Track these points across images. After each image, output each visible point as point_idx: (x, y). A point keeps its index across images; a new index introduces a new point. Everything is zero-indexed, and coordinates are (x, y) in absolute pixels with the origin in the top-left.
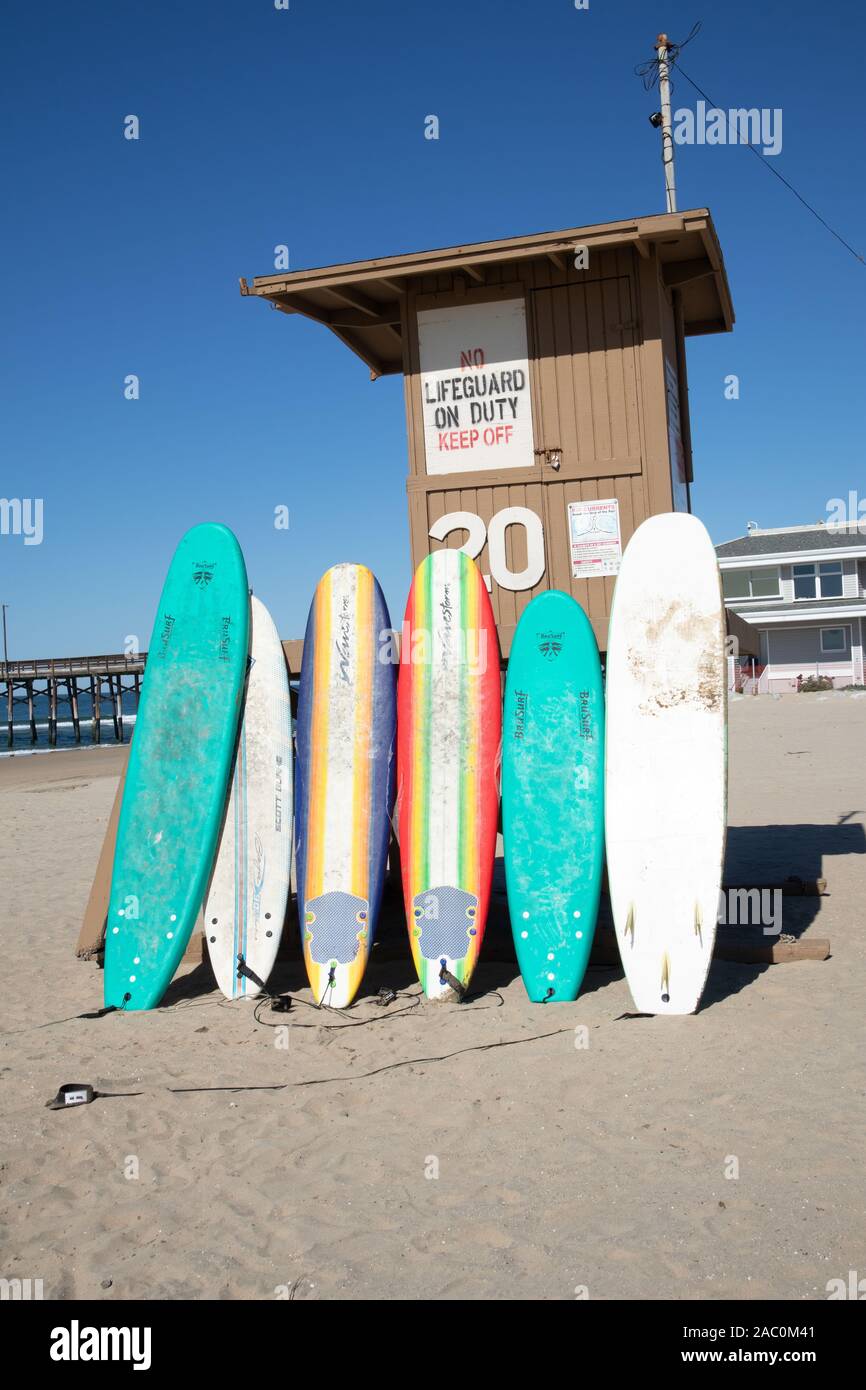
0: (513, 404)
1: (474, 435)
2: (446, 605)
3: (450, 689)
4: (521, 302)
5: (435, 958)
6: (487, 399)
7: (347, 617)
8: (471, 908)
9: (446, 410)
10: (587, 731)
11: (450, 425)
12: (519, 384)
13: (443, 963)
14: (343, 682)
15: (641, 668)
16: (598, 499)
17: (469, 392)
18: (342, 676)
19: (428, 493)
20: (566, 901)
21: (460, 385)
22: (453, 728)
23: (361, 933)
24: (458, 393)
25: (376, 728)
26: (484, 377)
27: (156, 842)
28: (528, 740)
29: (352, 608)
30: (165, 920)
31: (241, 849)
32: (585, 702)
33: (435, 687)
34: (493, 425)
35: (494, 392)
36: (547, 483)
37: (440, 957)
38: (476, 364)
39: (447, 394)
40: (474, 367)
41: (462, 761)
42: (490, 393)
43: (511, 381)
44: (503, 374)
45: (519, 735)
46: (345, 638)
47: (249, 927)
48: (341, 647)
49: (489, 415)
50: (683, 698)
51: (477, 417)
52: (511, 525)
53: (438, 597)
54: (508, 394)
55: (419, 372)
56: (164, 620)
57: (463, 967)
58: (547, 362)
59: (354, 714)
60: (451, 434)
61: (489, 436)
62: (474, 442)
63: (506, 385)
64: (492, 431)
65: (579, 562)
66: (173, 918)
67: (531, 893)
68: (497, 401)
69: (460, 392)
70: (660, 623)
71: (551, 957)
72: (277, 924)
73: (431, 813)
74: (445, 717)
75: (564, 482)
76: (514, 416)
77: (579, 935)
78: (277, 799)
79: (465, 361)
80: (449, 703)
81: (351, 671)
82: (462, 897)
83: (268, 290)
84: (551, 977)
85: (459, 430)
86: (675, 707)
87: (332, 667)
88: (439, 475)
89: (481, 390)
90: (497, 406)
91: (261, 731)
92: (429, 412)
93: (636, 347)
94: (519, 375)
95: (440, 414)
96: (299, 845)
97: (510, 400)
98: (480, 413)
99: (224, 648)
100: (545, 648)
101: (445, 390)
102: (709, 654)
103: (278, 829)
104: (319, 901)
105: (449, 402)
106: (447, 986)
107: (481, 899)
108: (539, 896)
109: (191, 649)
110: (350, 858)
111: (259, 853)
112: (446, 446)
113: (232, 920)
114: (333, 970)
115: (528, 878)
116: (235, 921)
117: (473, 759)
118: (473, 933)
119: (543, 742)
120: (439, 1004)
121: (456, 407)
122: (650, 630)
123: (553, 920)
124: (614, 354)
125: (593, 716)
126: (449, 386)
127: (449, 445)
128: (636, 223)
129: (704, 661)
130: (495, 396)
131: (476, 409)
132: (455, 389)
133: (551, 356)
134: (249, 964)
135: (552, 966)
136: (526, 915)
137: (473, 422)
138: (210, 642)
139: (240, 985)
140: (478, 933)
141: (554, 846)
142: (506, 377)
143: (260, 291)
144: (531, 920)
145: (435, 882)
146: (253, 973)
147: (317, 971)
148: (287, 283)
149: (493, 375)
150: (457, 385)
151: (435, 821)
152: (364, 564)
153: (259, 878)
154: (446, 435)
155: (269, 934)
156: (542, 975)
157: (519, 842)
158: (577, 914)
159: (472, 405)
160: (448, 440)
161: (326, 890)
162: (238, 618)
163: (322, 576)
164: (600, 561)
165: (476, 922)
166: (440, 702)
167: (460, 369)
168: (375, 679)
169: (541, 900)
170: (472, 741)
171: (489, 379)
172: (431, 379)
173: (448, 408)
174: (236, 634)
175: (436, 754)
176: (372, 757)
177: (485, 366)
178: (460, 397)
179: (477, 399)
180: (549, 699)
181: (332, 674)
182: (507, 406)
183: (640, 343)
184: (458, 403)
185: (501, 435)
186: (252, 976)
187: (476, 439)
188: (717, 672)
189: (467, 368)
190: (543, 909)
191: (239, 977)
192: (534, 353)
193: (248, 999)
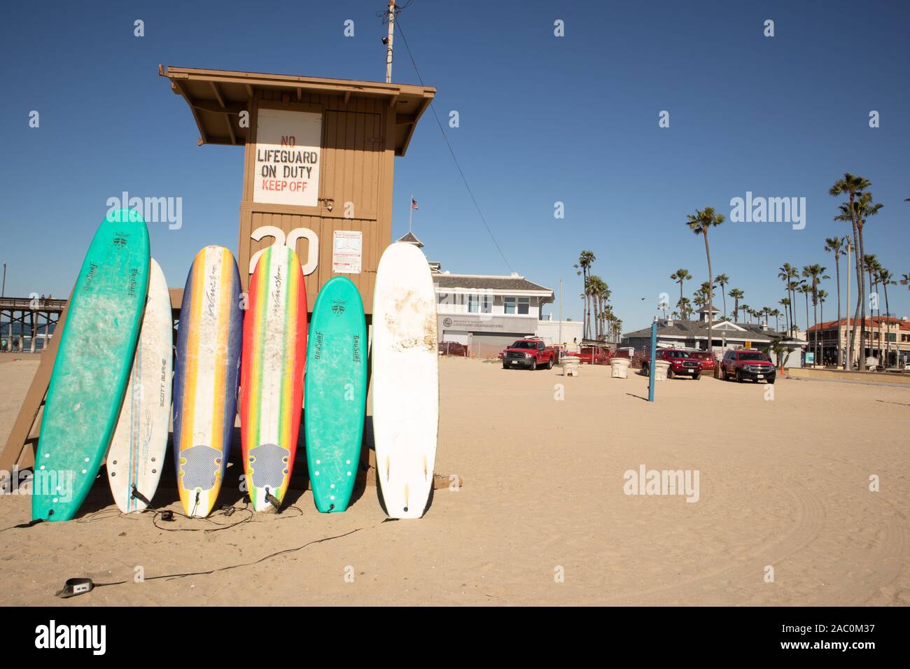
0: (309, 170)
1: (284, 184)
2: (278, 278)
3: (278, 327)
4: (319, 116)
5: (262, 487)
6: (294, 165)
7: (214, 278)
8: (285, 457)
9: (269, 167)
10: (357, 358)
11: (270, 176)
12: (314, 160)
13: (267, 490)
14: (209, 316)
15: (392, 326)
16: (351, 230)
17: (284, 159)
18: (209, 313)
19: (253, 212)
20: (341, 454)
21: (279, 154)
22: (278, 351)
23: (217, 472)
24: (277, 159)
25: (230, 346)
26: (294, 153)
27: (76, 409)
28: (323, 361)
29: (218, 273)
30: (81, 461)
31: (136, 417)
32: (356, 342)
33: (269, 325)
34: (296, 180)
35: (299, 162)
36: (324, 218)
37: (266, 486)
38: (290, 145)
39: (270, 158)
40: (289, 146)
41: (284, 370)
42: (296, 162)
43: (309, 157)
44: (305, 153)
45: (317, 357)
46: (213, 290)
47: (140, 466)
48: (210, 295)
49: (294, 174)
50: (416, 343)
51: (287, 174)
52: (300, 238)
53: (273, 272)
54: (306, 165)
55: (255, 143)
56: (89, 266)
57: (279, 492)
58: (330, 151)
59: (216, 336)
60: (271, 182)
61: (293, 185)
62: (284, 188)
63: (306, 160)
64: (295, 183)
65: (337, 264)
66: (87, 460)
67: (322, 449)
68: (300, 167)
69: (279, 158)
70: (402, 301)
71: (333, 486)
72: (159, 465)
73: (262, 399)
74: (274, 343)
75: (333, 218)
76: (309, 177)
77: (349, 474)
78: (162, 386)
79: (284, 141)
80: (276, 335)
81: (215, 311)
82: (280, 451)
83: (176, 76)
84: (333, 498)
85: (275, 180)
86: (411, 348)
87: (203, 307)
88: (261, 204)
89: (291, 159)
90: (299, 170)
91: (153, 342)
92: (258, 166)
93: (380, 152)
94: (314, 155)
95: (265, 169)
96: (176, 416)
97: (307, 168)
98: (289, 172)
99: (132, 289)
100: (335, 309)
101: (270, 156)
102: (429, 321)
103: (162, 405)
104: (188, 452)
105: (271, 163)
106: (269, 504)
107: (291, 452)
108: (327, 451)
109: (108, 286)
110: (211, 425)
111: (149, 419)
112: (267, 188)
113: (127, 462)
114: (198, 494)
115: (320, 440)
116: (130, 463)
117: (290, 370)
118: (286, 472)
119: (331, 363)
120: (265, 515)
121: (275, 167)
122: (397, 305)
123: (334, 465)
124: (368, 154)
125: (361, 349)
126: (272, 154)
127: (268, 187)
128: (399, 86)
129: (427, 325)
130: (299, 164)
131: (287, 169)
132: (276, 156)
133: (333, 148)
134: (139, 490)
135: (333, 492)
136: (318, 462)
137: (285, 176)
138: (121, 283)
139: (132, 503)
140: (289, 472)
141: (336, 423)
142: (307, 155)
143: (171, 75)
144: (322, 465)
145: (264, 441)
146: (143, 496)
147: (187, 494)
148: (189, 74)
149: (299, 153)
150: (277, 154)
151: (264, 405)
152: (227, 248)
153: (148, 435)
154: (267, 181)
155: (154, 471)
156: (327, 497)
157: (315, 419)
158: (348, 462)
159: (285, 167)
160: (268, 185)
161: (194, 445)
162: (141, 270)
163: (200, 250)
164: (349, 264)
165: (287, 466)
166: (271, 334)
167: (280, 145)
168: (231, 316)
169: (327, 454)
170: (289, 358)
171: (296, 154)
172: (262, 147)
173: (271, 166)
174: (140, 280)
175: (267, 364)
176: (227, 364)
177: (296, 147)
178: (278, 161)
179: (288, 164)
180: (336, 338)
181: (203, 311)
182: (305, 171)
183: (383, 151)
184: (276, 164)
185: (300, 187)
186: (142, 498)
187: (285, 186)
188: (434, 331)
189: (284, 146)
190: (329, 458)
191: (132, 498)
192: (324, 145)
193: (138, 513)
